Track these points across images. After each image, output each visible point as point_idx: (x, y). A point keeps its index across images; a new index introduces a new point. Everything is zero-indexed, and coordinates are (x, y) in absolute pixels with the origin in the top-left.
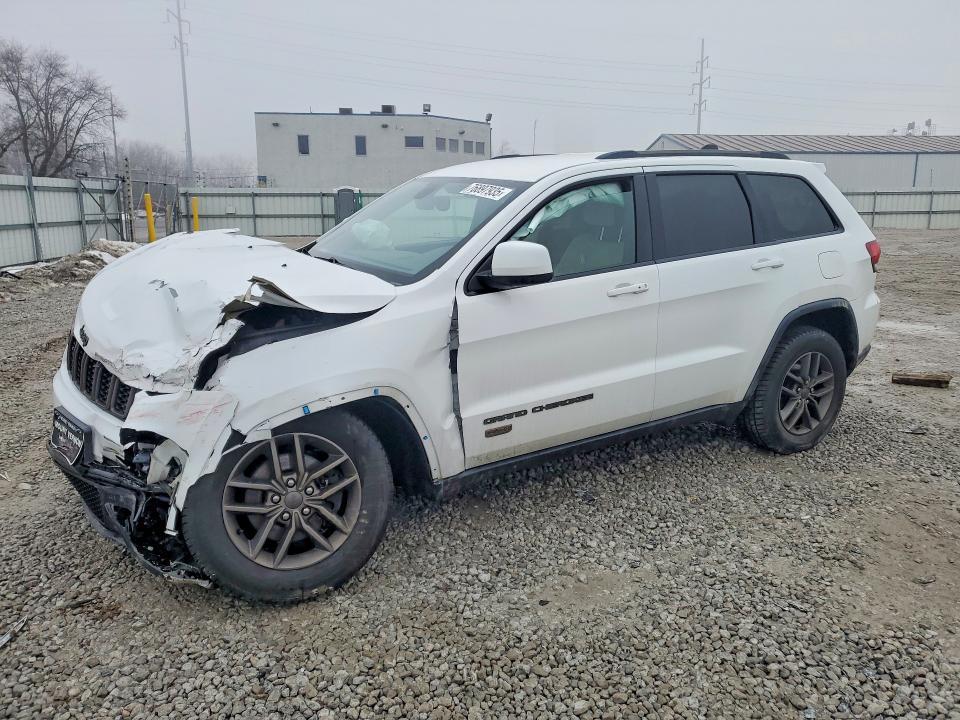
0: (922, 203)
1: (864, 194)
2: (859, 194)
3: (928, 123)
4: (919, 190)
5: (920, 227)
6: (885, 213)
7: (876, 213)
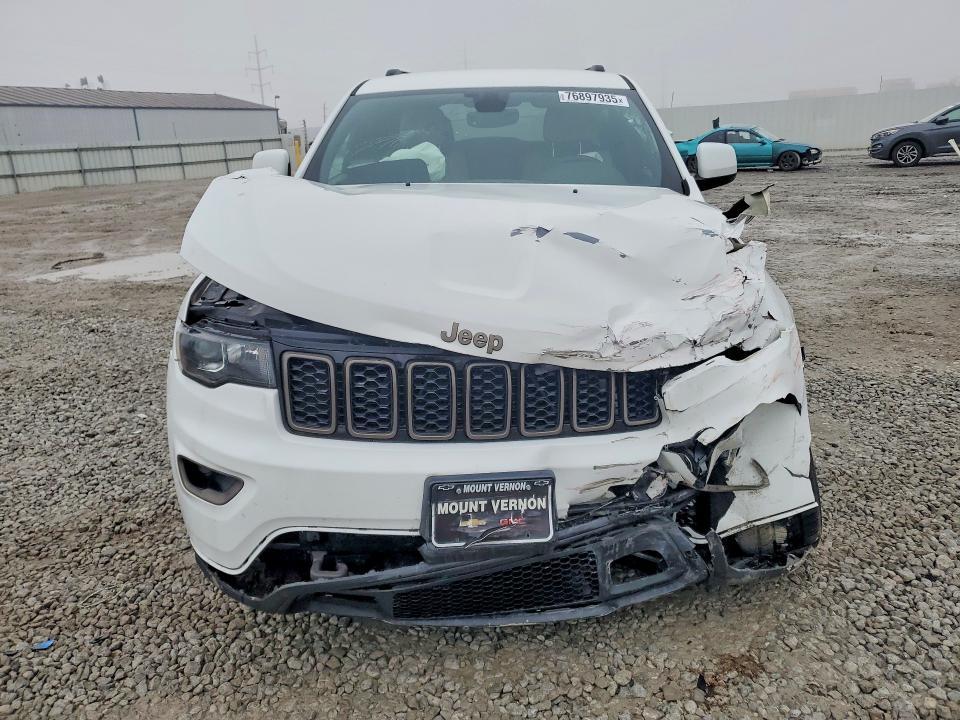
0: (172, 156)
1: (121, 148)
2: (115, 148)
3: (101, 79)
4: (143, 144)
5: (178, 178)
6: (145, 167)
7: (138, 167)
